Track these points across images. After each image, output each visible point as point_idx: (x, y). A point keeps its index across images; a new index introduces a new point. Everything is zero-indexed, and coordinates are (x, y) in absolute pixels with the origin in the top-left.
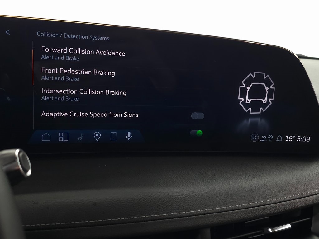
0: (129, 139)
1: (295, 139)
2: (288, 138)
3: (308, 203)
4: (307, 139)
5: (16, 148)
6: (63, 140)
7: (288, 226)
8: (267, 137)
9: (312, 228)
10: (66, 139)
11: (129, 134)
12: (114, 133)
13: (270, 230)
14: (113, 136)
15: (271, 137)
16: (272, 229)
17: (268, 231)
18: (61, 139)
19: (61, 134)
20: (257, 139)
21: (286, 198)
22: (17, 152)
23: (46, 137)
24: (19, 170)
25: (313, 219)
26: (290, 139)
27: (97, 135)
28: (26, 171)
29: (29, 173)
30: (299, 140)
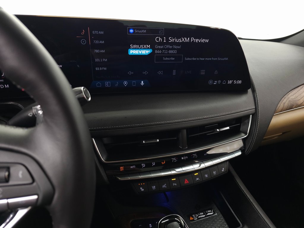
0: (142, 85)
1: (233, 82)
2: (229, 82)
3: (239, 116)
4: (240, 82)
5: (82, 86)
6: (108, 86)
7: (228, 128)
8: (217, 82)
9: (241, 129)
10: (109, 85)
11: (142, 82)
12: (134, 82)
13: (218, 130)
14: (134, 83)
15: (219, 81)
16: (219, 130)
17: (217, 131)
18: (107, 85)
19: (106, 83)
20: (212, 83)
21: (227, 113)
22: (82, 88)
23: (99, 85)
24: (84, 97)
25: (242, 124)
26: (230, 82)
27: (125, 83)
28: (88, 98)
29: (90, 99)
30: (235, 82)
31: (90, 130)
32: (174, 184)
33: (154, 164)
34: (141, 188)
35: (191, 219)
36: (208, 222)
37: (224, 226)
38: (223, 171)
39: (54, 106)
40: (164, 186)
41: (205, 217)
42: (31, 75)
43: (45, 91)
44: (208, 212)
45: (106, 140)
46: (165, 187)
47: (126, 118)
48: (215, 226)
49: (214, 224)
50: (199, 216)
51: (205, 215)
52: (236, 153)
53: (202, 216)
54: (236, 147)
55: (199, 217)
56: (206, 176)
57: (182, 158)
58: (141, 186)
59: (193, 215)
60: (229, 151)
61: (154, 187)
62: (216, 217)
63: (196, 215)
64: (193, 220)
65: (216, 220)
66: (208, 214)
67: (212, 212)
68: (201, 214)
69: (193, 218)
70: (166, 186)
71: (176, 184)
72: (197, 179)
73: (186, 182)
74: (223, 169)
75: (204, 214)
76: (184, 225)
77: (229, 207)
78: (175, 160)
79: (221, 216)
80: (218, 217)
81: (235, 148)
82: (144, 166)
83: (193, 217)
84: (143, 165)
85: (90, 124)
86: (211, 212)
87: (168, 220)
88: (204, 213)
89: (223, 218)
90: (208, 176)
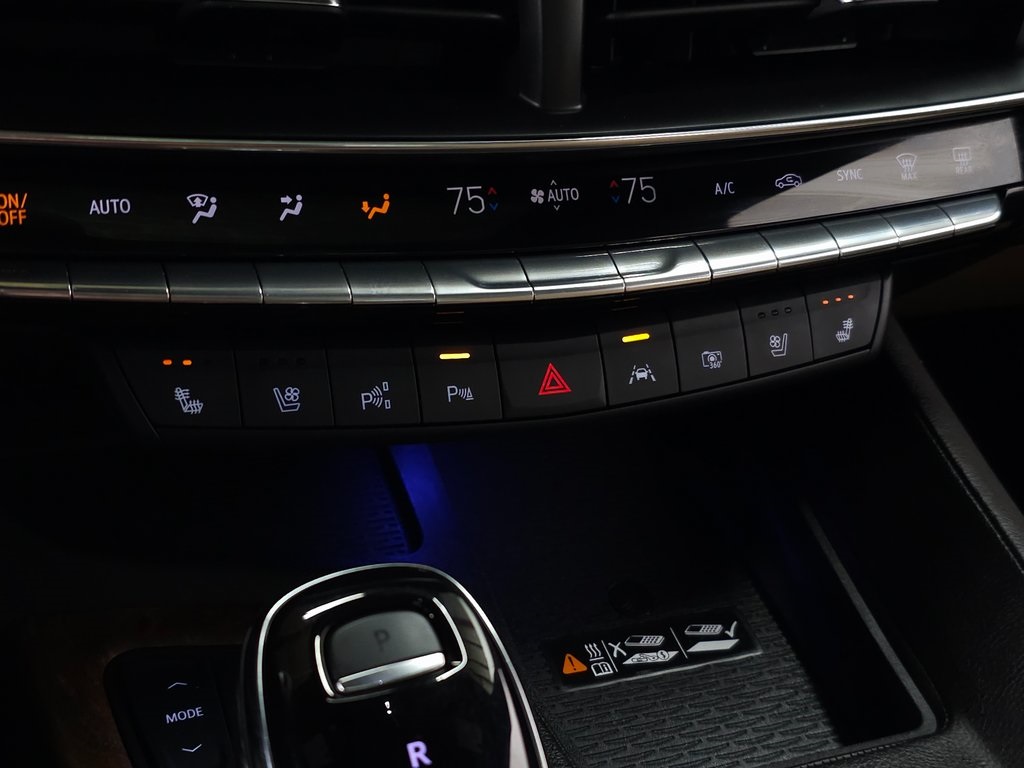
32: (451, 391)
33: (292, 206)
34: (181, 394)
35: (568, 669)
36: (693, 698)
37: (805, 730)
38: (843, 337)
40: (374, 397)
41: (677, 661)
44: (701, 633)
46: (378, 403)
48: (736, 725)
49: (732, 708)
50: (631, 652)
51: (673, 654)
52: (959, 210)
53: (651, 658)
54: (970, 169)
55: (629, 662)
56: (713, 359)
57: (537, 196)
58: (181, 377)
59: (591, 648)
60: (911, 185)
61: (293, 393)
62: (751, 668)
63: (611, 650)
64: (586, 677)
65: (749, 689)
66: (700, 647)
67: (728, 638)
68: (647, 641)
69: (588, 664)
70: (385, 395)
71: (468, 394)
72: (640, 376)
73: (553, 384)
74: (849, 324)
75: (667, 646)
76: (496, 673)
77: (858, 601)
78: (476, 204)
79: (789, 663)
80: (770, 672)
81: (959, 170)
82: (206, 209)
83: (584, 658)
84: (198, 203)
86: (723, 637)
87: (359, 596)
88: (668, 638)
89: (799, 680)
90: (726, 361)
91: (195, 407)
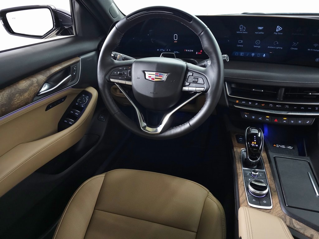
0: (264, 57)
11: (264, 55)
14: (259, 55)
17: (309, 94)
18: (241, 55)
20: (318, 60)
22: (226, 55)
23: (237, 54)
27: (253, 54)
28: (227, 60)
31: (225, 77)
32: (267, 119)
33: (256, 104)
34: (246, 115)
39: (215, 61)
40: (260, 118)
41: (285, 148)
42: (211, 50)
43: (214, 56)
45: (233, 86)
47: (246, 74)
50: (281, 146)
56: (292, 122)
57: (277, 106)
58: (246, 114)
61: (254, 117)
63: (279, 145)
64: (276, 147)
66: (288, 148)
67: (291, 148)
68: (283, 146)
71: (268, 120)
72: (285, 122)
73: (276, 121)
74: (308, 121)
78: (272, 106)
82: (250, 103)
83: (276, 145)
85: (225, 74)
88: (285, 146)
90: (294, 122)
91: (247, 116)
